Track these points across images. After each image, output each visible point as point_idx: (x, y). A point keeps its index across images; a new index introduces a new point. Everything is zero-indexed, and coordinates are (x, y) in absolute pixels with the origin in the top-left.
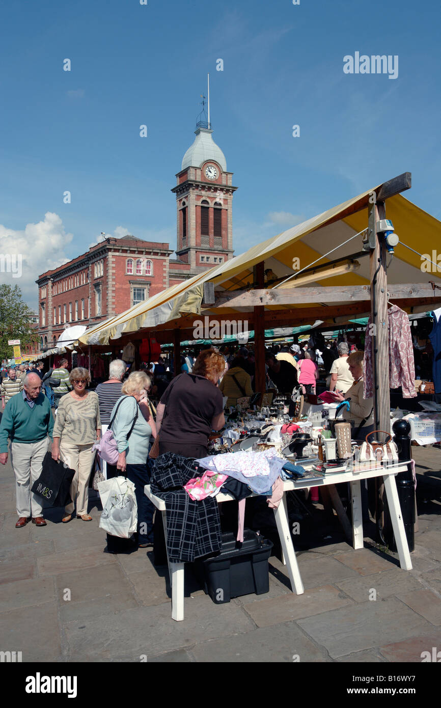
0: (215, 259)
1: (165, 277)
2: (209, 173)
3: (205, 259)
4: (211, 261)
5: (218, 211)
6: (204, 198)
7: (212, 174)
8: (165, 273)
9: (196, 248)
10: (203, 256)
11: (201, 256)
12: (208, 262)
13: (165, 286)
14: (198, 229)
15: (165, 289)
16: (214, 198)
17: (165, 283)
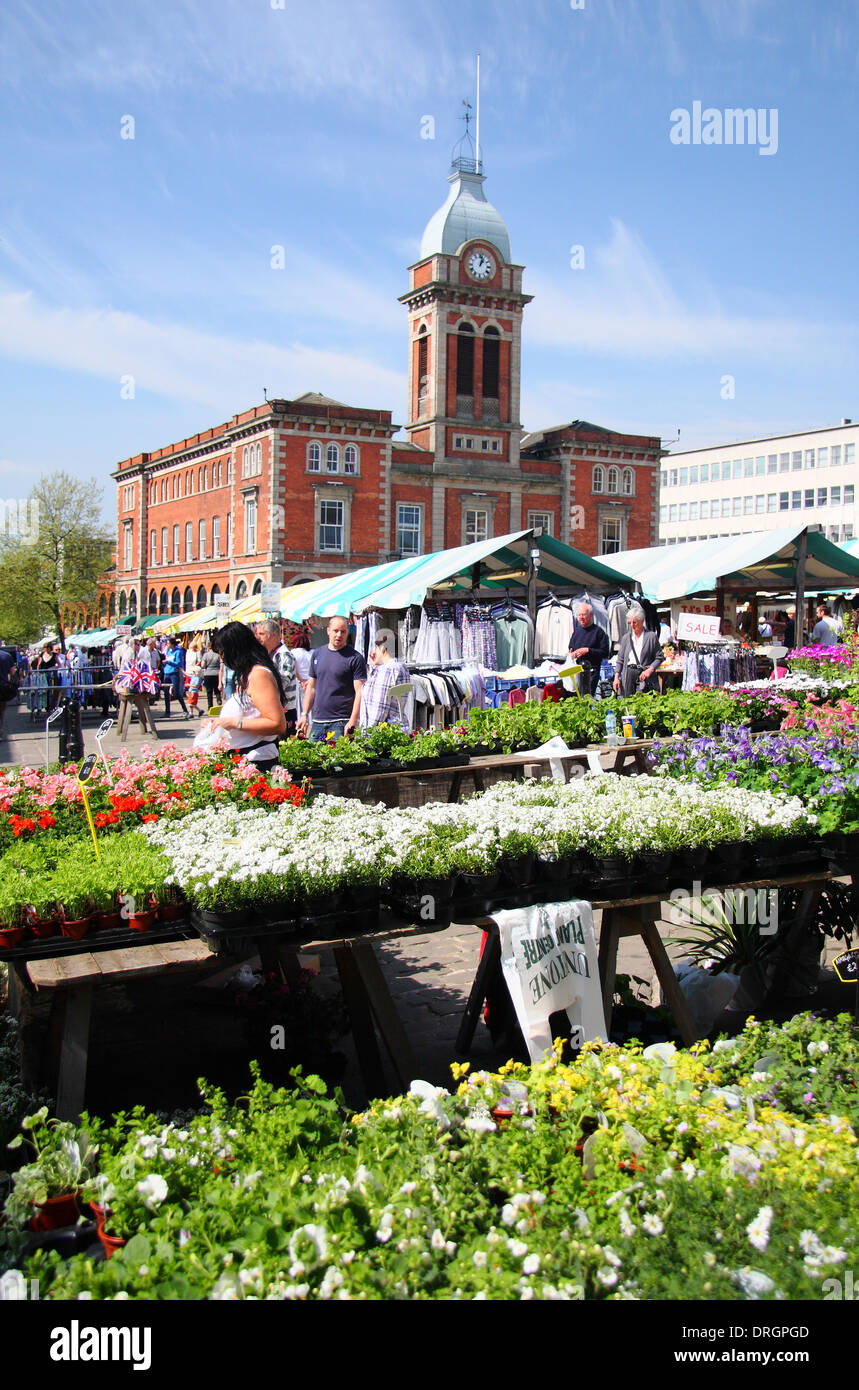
0: (485, 444)
1: (382, 480)
2: (475, 267)
3: (464, 443)
4: (477, 446)
5: (492, 345)
6: (465, 319)
7: (481, 269)
8: (384, 470)
9: (446, 419)
10: (459, 436)
11: (455, 436)
12: (470, 450)
13: (382, 496)
14: (450, 382)
15: (383, 502)
16: (485, 319)
17: (383, 491)
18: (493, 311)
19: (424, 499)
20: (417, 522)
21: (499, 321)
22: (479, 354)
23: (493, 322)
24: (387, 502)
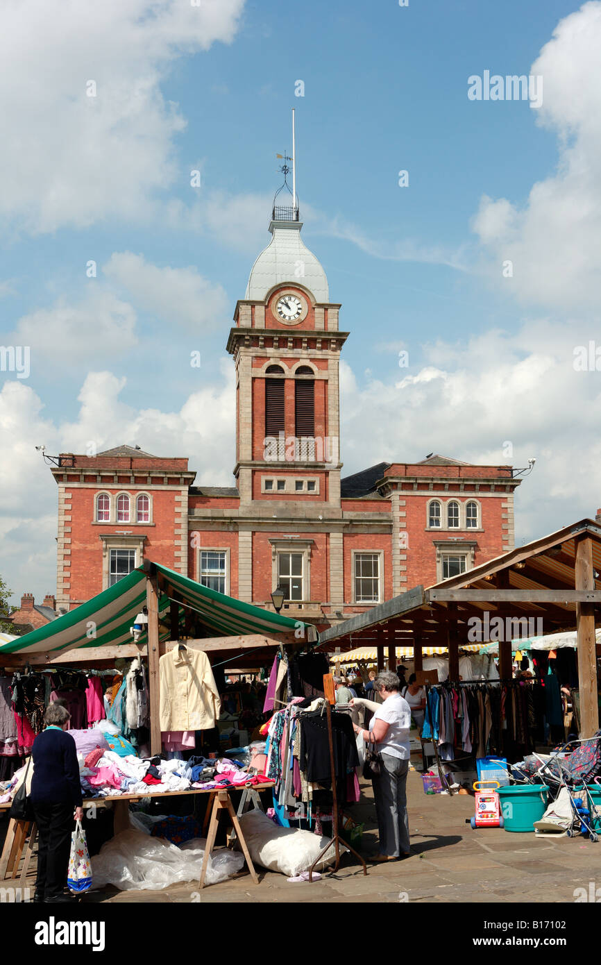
0: (299, 484)
1: (178, 526)
2: (284, 309)
3: (275, 485)
4: (290, 487)
5: (305, 386)
6: (272, 362)
7: (291, 311)
8: (180, 516)
9: (252, 462)
10: (269, 478)
11: (264, 478)
12: (281, 491)
13: (177, 543)
14: (257, 424)
15: (178, 548)
16: (298, 359)
17: (178, 537)
18: (305, 352)
19: (228, 543)
20: (222, 567)
21: (312, 360)
22: (290, 395)
23: (307, 363)
24: (183, 548)
